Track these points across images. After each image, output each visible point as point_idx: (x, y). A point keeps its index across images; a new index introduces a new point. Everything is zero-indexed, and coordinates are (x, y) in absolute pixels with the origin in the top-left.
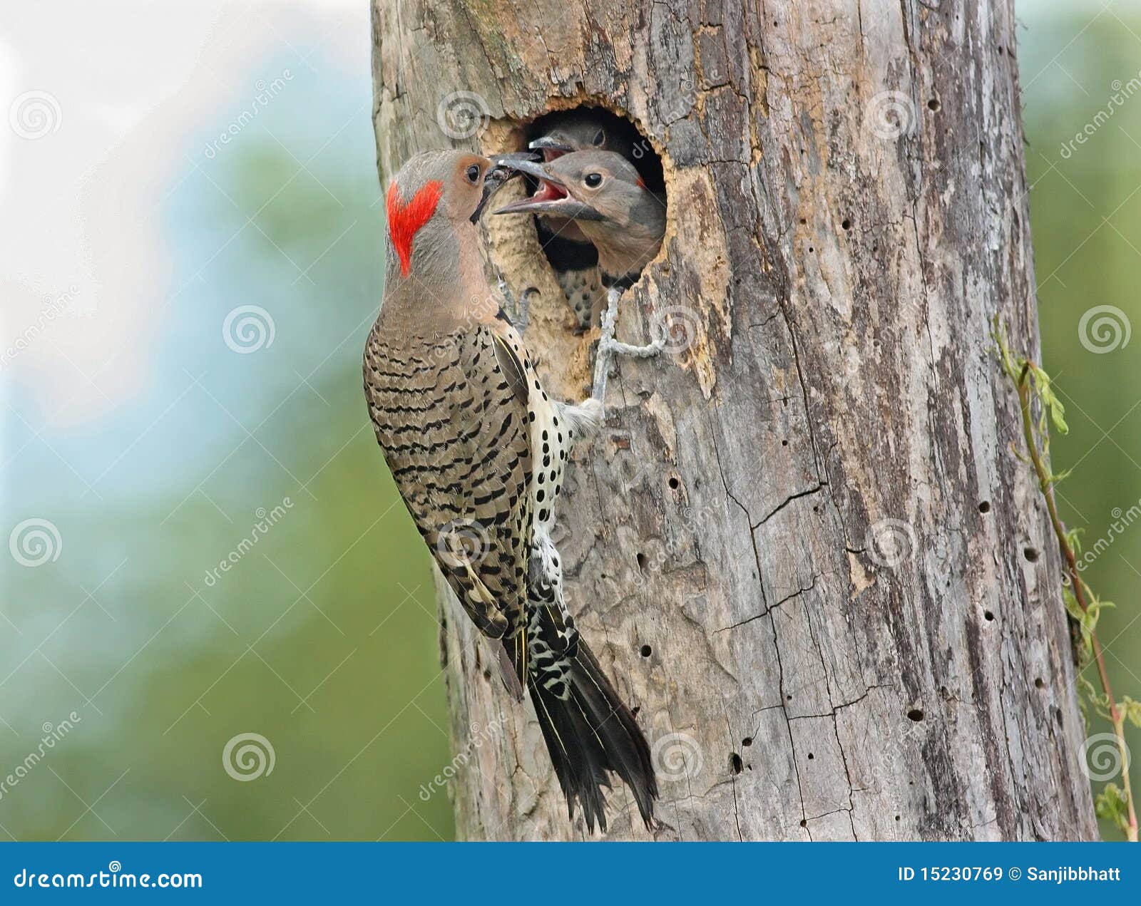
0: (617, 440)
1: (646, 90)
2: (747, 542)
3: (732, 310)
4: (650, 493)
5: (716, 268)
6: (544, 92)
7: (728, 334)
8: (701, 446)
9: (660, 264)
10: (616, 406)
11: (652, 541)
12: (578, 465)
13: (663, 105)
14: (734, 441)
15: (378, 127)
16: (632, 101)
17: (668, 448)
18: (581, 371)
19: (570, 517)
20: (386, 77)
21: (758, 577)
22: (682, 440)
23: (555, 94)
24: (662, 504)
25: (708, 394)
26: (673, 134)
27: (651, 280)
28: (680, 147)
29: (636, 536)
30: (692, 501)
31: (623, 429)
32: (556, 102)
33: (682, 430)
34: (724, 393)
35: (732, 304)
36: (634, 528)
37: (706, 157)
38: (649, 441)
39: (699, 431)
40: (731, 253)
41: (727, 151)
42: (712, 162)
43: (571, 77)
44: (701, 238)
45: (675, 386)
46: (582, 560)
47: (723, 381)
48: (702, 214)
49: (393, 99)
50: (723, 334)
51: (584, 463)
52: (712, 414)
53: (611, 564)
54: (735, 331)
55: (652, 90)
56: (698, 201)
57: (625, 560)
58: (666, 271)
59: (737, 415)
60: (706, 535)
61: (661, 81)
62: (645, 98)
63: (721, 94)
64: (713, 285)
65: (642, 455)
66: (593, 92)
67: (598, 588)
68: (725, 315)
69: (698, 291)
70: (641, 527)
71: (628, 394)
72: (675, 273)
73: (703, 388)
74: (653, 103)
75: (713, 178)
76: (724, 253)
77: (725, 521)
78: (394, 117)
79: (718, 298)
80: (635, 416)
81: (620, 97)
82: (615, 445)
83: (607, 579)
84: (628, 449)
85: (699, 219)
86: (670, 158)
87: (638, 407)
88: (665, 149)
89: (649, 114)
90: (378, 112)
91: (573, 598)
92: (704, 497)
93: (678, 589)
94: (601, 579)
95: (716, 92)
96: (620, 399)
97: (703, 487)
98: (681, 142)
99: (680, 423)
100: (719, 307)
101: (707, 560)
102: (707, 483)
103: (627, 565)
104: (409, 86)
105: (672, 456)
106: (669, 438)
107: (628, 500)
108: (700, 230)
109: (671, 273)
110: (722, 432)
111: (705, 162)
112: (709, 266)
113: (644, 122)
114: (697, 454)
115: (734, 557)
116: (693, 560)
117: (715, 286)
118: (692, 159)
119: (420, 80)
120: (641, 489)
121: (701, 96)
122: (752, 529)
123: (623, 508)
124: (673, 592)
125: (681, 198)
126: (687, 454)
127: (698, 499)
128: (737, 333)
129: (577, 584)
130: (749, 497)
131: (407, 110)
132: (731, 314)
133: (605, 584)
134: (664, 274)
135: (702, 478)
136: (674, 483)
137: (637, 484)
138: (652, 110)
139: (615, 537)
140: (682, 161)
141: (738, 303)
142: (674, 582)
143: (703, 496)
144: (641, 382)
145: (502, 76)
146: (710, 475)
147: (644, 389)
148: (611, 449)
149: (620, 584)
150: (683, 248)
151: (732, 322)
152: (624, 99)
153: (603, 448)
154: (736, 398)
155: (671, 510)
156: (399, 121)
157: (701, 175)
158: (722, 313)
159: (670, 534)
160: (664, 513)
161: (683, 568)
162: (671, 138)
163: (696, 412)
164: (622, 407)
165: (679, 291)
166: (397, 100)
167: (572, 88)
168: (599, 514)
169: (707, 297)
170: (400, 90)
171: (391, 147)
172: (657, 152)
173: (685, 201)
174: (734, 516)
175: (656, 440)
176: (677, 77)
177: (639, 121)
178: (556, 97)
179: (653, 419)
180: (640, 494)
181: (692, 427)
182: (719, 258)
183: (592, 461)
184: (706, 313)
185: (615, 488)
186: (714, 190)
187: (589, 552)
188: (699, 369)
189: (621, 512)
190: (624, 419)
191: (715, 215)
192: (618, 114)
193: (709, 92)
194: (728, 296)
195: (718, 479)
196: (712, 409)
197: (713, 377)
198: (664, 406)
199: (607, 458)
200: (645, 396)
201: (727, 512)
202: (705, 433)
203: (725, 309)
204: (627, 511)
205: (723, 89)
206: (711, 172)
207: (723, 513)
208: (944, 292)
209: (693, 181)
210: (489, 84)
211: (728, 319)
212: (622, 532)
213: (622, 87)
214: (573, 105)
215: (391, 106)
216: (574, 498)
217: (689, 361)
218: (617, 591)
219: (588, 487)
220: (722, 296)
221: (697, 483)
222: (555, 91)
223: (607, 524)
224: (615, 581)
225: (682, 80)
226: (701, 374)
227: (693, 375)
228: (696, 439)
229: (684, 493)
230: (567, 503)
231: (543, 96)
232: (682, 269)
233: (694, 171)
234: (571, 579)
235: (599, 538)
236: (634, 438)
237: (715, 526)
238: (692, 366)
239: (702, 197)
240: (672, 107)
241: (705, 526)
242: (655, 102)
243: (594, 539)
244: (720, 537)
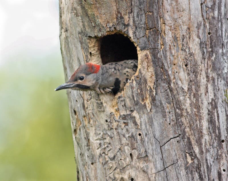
0: (124, 123)
1: (133, 29)
2: (159, 151)
3: (155, 88)
4: (134, 137)
5: (151, 77)
6: (105, 30)
7: (155, 95)
8: (147, 125)
9: (136, 76)
10: (124, 114)
11: (134, 150)
12: (114, 130)
13: (137, 33)
14: (156, 123)
15: (61, 39)
16: (129, 32)
17: (138, 125)
18: (115, 104)
19: (112, 143)
20: (63, 26)
21: (162, 160)
22: (142, 123)
23: (108, 30)
24: (137, 140)
25: (149, 111)
26: (140, 41)
27: (134, 80)
28: (142, 45)
29: (130, 149)
30: (145, 139)
31: (126, 120)
32: (108, 32)
33: (142, 120)
34: (154, 111)
35: (156, 86)
36: (129, 147)
37: (149, 47)
38: (133, 123)
39: (147, 121)
40: (155, 73)
41: (154, 46)
42: (150, 49)
43: (112, 26)
44: (147, 69)
45: (140, 109)
46: (115, 155)
47: (153, 107)
48: (148, 63)
49: (65, 32)
50: (153, 95)
51: (116, 129)
52: (150, 116)
53: (123, 156)
54: (156, 94)
55: (134, 29)
56: (147, 59)
57: (127, 155)
58: (138, 78)
59: (157, 116)
60: (149, 149)
61: (137, 27)
62: (132, 31)
63: (153, 30)
64: (150, 81)
65: (131, 127)
66: (119, 30)
67: (119, 163)
68: (154, 89)
69: (146, 83)
70: (131, 146)
71: (128, 111)
72: (140, 78)
73: (148, 109)
74: (134, 33)
75: (151, 53)
76: (153, 73)
77: (154, 145)
78: (65, 36)
79: (152, 85)
80: (129, 117)
81: (126, 31)
82: (124, 125)
83: (121, 160)
84: (127, 125)
85: (147, 64)
86: (139, 47)
87: (130, 114)
88: (138, 45)
89: (133, 36)
90: (61, 35)
91: (113, 165)
92: (148, 138)
93: (141, 163)
94: (120, 160)
95: (151, 30)
96: (125, 112)
97: (148, 136)
98: (142, 43)
99: (142, 118)
100: (152, 87)
101: (149, 155)
102: (149, 135)
103: (127, 156)
104: (69, 28)
105: (139, 127)
106: (138, 122)
107: (128, 139)
108: (147, 67)
109: (139, 78)
110: (153, 121)
111: (148, 49)
112: (149, 77)
113: (132, 38)
114: (146, 127)
115: (156, 154)
116: (145, 155)
117: (151, 82)
118: (145, 48)
119: (72, 26)
120: (131, 136)
121: (147, 31)
122: (161, 147)
123: (126, 141)
124: (140, 164)
125: (142, 58)
126: (143, 127)
127: (146, 139)
128: (157, 95)
129: (114, 162)
130: (160, 138)
131: (69, 35)
132: (155, 89)
133: (121, 161)
134: (137, 79)
135: (147, 133)
136: (140, 135)
137: (130, 135)
138: (134, 35)
139: (124, 149)
140: (142, 48)
141: (157, 86)
142: (140, 161)
143: (147, 138)
144: (131, 108)
145: (94, 26)
146: (149, 132)
147: (132, 109)
148: (123, 125)
149: (125, 162)
150: (142, 72)
151: (155, 91)
152: (127, 32)
153: (121, 125)
154: (156, 112)
155: (139, 142)
156: (67, 37)
157: (147, 52)
158: (153, 89)
159: (139, 148)
160: (137, 142)
161: (142, 157)
162: (139, 42)
163: (146, 115)
164: (126, 114)
165: (141, 83)
166: (66, 32)
167: (113, 29)
168: (120, 143)
169: (149, 85)
170: (67, 30)
171: (64, 44)
172: (135, 46)
173: (143, 59)
174: (156, 143)
175: (135, 123)
176: (141, 26)
177: (131, 38)
178: (109, 31)
179: (134, 117)
180: (131, 137)
181: (145, 120)
182: (152, 74)
183: (118, 129)
184: (149, 89)
185: (124, 136)
186: (151, 56)
187: (117, 153)
188: (147, 104)
189: (126, 142)
190: (127, 117)
191: (151, 63)
192: (125, 36)
193: (149, 30)
194: (155, 84)
195: (152, 134)
196: (150, 115)
197: (150, 106)
198: (137, 114)
199: (122, 128)
200: (132, 111)
201: (154, 143)
202: (148, 121)
203: (154, 88)
204: (127, 142)
205: (153, 29)
206: (150, 51)
207: (153, 142)
208: (212, 84)
209: (145, 54)
210: (91, 28)
211: (154, 91)
212: (126, 148)
213: (126, 28)
214: (113, 33)
215: (64, 33)
216: (113, 139)
217: (144, 102)
218: (125, 163)
219: (117, 136)
220: (153, 84)
221: (146, 135)
222: (108, 29)
223: (122, 145)
224: (124, 161)
225: (142, 27)
226: (147, 105)
227: (145, 105)
228: (146, 123)
229: (143, 137)
230: (111, 140)
231: (105, 31)
232: (142, 77)
233: (145, 51)
234: (112, 160)
235: (120, 149)
236: (129, 122)
237: (150, 146)
238: (145, 103)
239: (147, 58)
240: (140, 34)
241: (148, 146)
242: (135, 33)
243: (119, 149)
244: (152, 149)
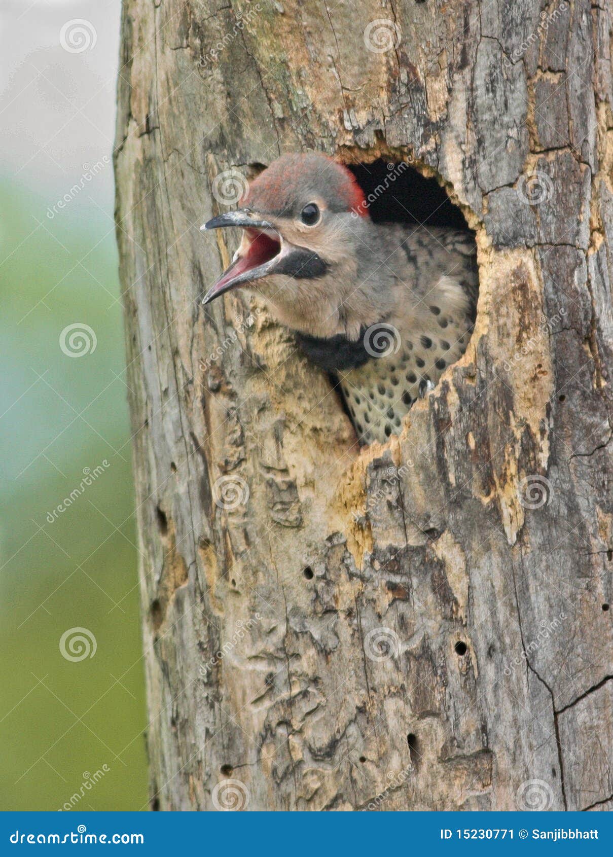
0: (392, 587)
1: (464, 147)
2: (547, 730)
3: (551, 434)
4: (431, 659)
5: (535, 378)
6: (334, 139)
7: (544, 464)
8: (499, 604)
9: (464, 368)
10: (395, 544)
11: (428, 720)
12: (342, 616)
13: (483, 167)
14: (541, 599)
15: (119, 169)
16: (444, 157)
17: (457, 603)
18: (354, 497)
19: (326, 681)
20: (134, 106)
21: (559, 775)
22: (476, 594)
23: (348, 143)
24: (444, 673)
25: (512, 538)
26: (493, 205)
27: (452, 388)
28: (500, 221)
29: (408, 712)
30: (482, 672)
31: (402, 575)
32: (348, 154)
33: (477, 580)
34: (534, 539)
35: (552, 426)
36: (407, 702)
37: (532, 237)
38: (434, 590)
39: (498, 583)
40: (555, 362)
41: (560, 231)
42: (540, 244)
43: (369, 123)
44: (519, 340)
45: (472, 525)
46: (338, 737)
47: (533, 523)
48: (522, 309)
49: (142, 135)
50: (538, 463)
51: (350, 614)
52: (516, 564)
53: (374, 745)
54: (552, 461)
55: (469, 148)
56: (519, 292)
57: (392, 740)
58: (472, 377)
59: (548, 567)
60: (498, 717)
61: (483, 136)
62: (461, 157)
63: (557, 159)
64: (529, 399)
65: (423, 608)
66: (396, 144)
67: (355, 774)
68: (542, 439)
69: (510, 406)
70: (416, 700)
71: (411, 531)
72: (482, 381)
73: (507, 529)
74: (470, 163)
75: (540, 264)
76: (547, 360)
77: (523, 701)
78: (140, 157)
79: (535, 417)
80: (417, 560)
81: (429, 152)
82: (390, 595)
83: (366, 764)
84: (406, 599)
85: (517, 316)
86: (488, 235)
87: (423, 548)
88: (481, 223)
89: (465, 177)
90: (121, 149)
91: (323, 785)
92: (499, 669)
93: (457, 782)
94: (359, 764)
95: (552, 156)
96: (400, 536)
97: (498, 656)
98: (503, 215)
99: (475, 572)
100: (535, 429)
101: (496, 749)
102: (503, 651)
103: (394, 747)
104: (163, 120)
105: (461, 613)
106: (459, 589)
107: (402, 664)
108: (518, 329)
109: (477, 380)
110: (528, 589)
111: (531, 243)
112: (526, 377)
113: (458, 187)
114: (494, 613)
115: (531, 747)
116: (478, 748)
117: (532, 402)
118: (515, 238)
119: (177, 113)
120: (420, 652)
121: (533, 159)
122: (556, 714)
123: (394, 675)
124: (450, 786)
125: (498, 287)
126: (481, 613)
127: (490, 671)
128: (556, 464)
129: (329, 767)
130: (555, 672)
131: (158, 149)
132: (550, 438)
133: (364, 769)
134: (468, 382)
135: (498, 645)
136: (461, 648)
137: (415, 646)
139: (382, 711)
140: (502, 240)
141: (559, 426)
142: (452, 774)
143: (497, 668)
144: (429, 517)
145: (281, 116)
146: (507, 640)
147: (432, 525)
148: (385, 599)
149: (384, 772)
150: (494, 350)
151: (550, 449)
152: (434, 156)
153: (375, 597)
154: (547, 546)
155: (455, 681)
156: (148, 163)
157: (525, 260)
158: (539, 436)
159: (451, 712)
160: (445, 684)
161: (464, 757)
162: (490, 211)
163: (496, 559)
164: (403, 546)
165: (486, 406)
166: (146, 136)
167: (368, 137)
168: (363, 680)
169: (520, 414)
170: (151, 125)
171: (134, 195)
172: (471, 225)
173: (502, 291)
174: (534, 695)
175: (444, 594)
176: (504, 132)
177: (450, 185)
178: (350, 148)
179: (441, 564)
180: (417, 658)
181: (489, 578)
182: (540, 366)
183: (359, 613)
184: (518, 434)
186: (540, 280)
187: (346, 727)
188: (503, 506)
189: (392, 680)
190: (405, 563)
191: (539, 312)
192: (425, 173)
193: (542, 156)
194: (548, 415)
195: (517, 647)
196: (517, 558)
197: (521, 516)
198: (456, 549)
199: (379, 610)
200: (432, 534)
201: (525, 690)
202: (505, 587)
203: (543, 431)
204: (399, 679)
205: (560, 153)
206: (538, 257)
207: (521, 690)
209: (514, 267)
210: (264, 125)
211: (545, 444)
212: (392, 705)
213: (432, 140)
214: (369, 159)
215: (138, 143)
216: (333, 658)
217: (492, 494)
218: (379, 779)
219: (353, 644)
220: (539, 414)
221: (491, 651)
222: (348, 139)
223: (372, 693)
224: (378, 766)
225: (509, 137)
226: (506, 511)
227: (495, 512)
228: (493, 594)
229: (474, 662)
230: (324, 663)
231: (332, 145)
232: (492, 377)
233: (516, 254)
234: (322, 761)
235: (361, 710)
236: (415, 586)
237: (508, 705)
238: (496, 501)
239: (523, 288)
240: (494, 170)
241: (497, 705)
242: (473, 162)
243: (355, 711)
244: (515, 720)
